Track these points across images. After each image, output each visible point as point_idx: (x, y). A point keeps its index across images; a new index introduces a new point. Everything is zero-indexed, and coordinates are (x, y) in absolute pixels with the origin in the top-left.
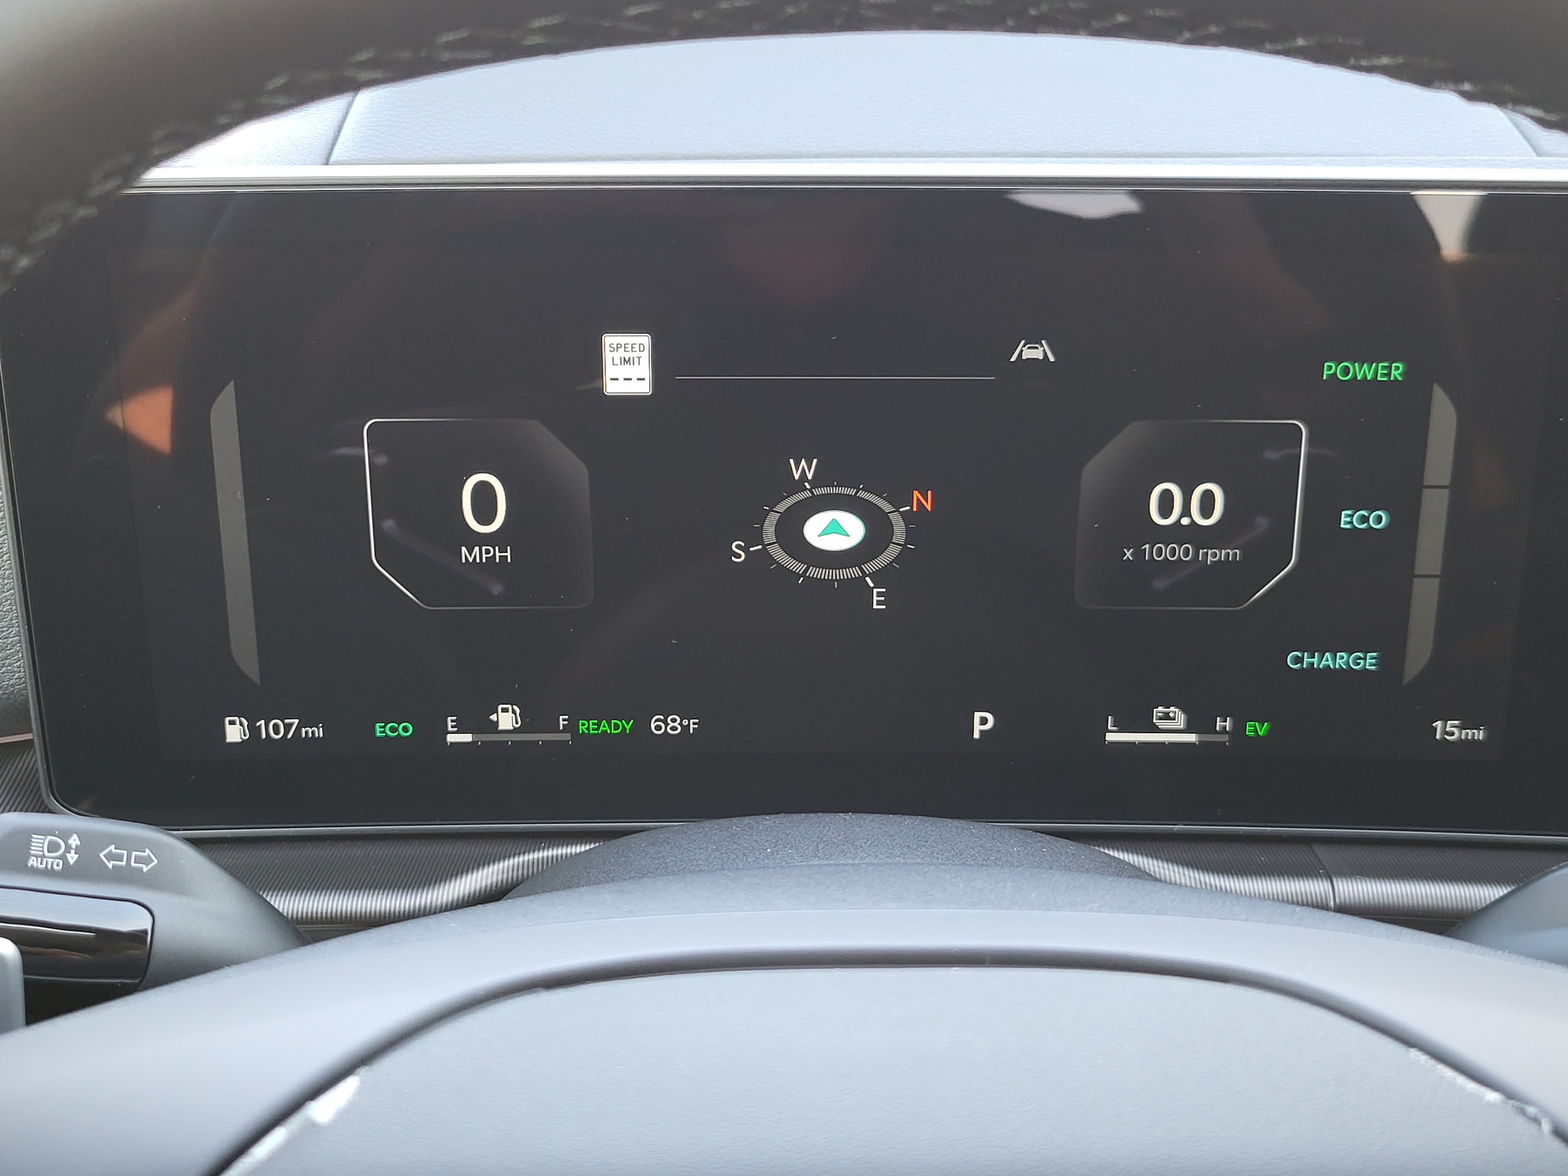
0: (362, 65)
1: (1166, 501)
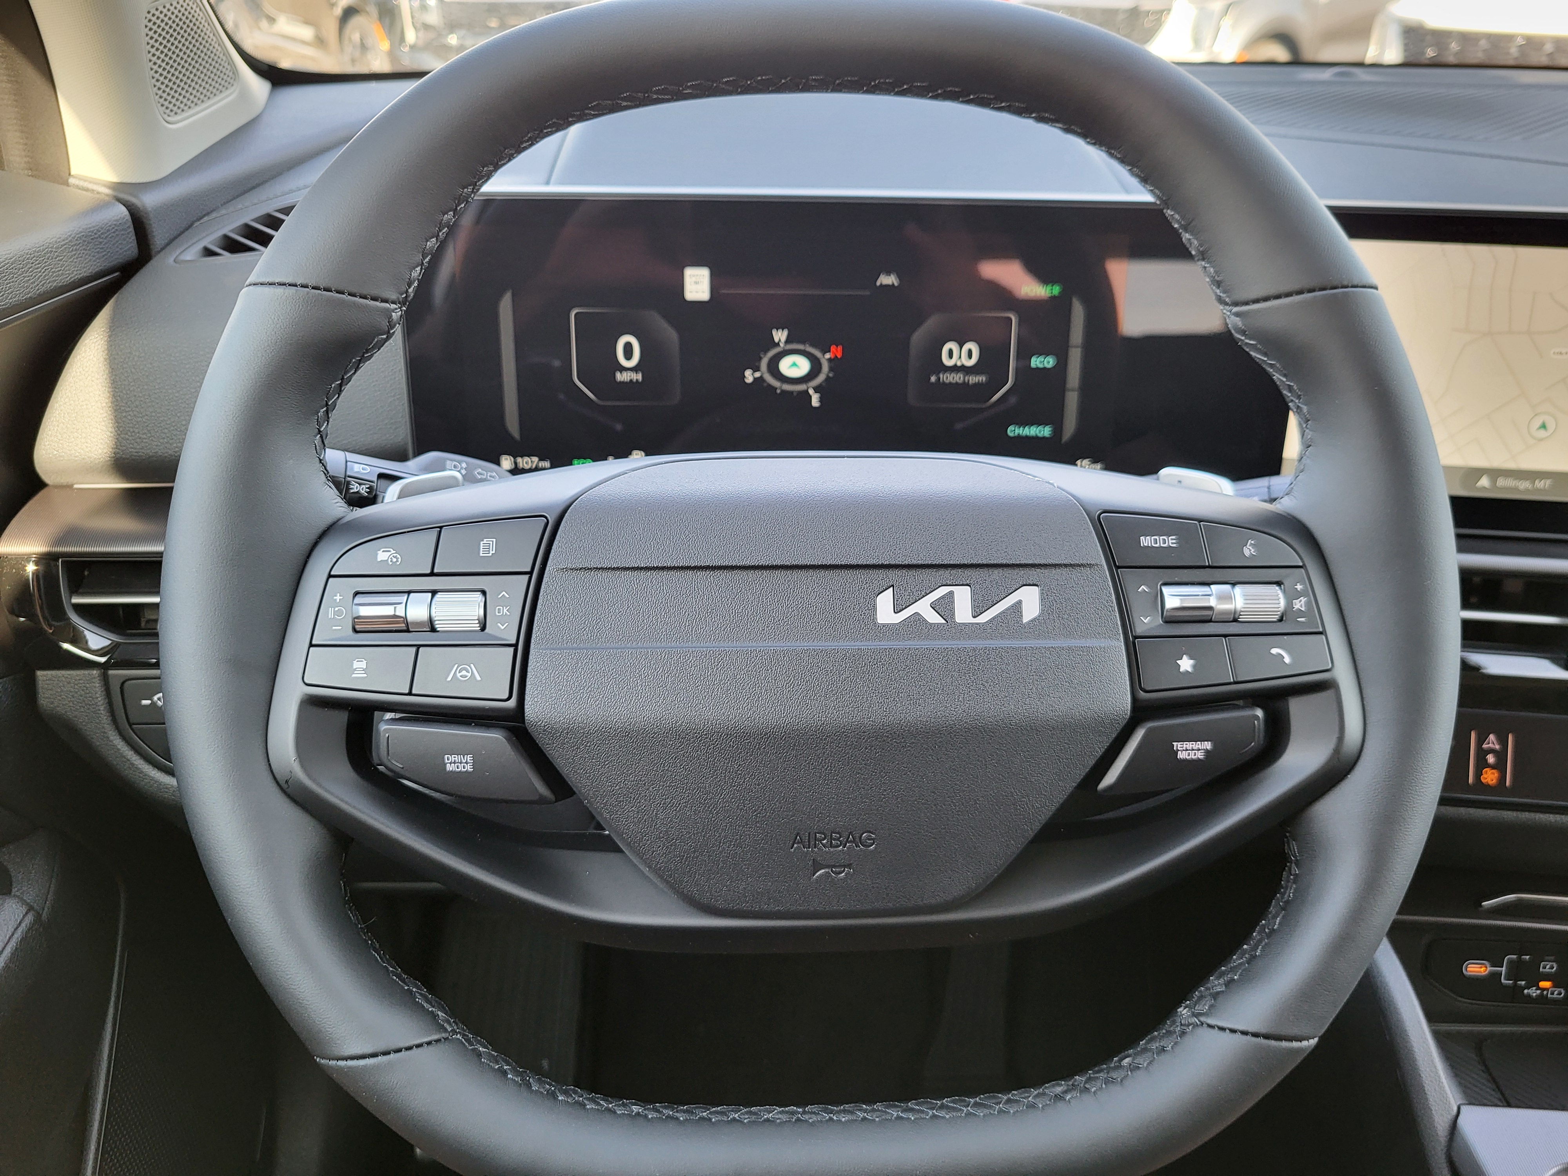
0: (624, 99)
1: (951, 353)
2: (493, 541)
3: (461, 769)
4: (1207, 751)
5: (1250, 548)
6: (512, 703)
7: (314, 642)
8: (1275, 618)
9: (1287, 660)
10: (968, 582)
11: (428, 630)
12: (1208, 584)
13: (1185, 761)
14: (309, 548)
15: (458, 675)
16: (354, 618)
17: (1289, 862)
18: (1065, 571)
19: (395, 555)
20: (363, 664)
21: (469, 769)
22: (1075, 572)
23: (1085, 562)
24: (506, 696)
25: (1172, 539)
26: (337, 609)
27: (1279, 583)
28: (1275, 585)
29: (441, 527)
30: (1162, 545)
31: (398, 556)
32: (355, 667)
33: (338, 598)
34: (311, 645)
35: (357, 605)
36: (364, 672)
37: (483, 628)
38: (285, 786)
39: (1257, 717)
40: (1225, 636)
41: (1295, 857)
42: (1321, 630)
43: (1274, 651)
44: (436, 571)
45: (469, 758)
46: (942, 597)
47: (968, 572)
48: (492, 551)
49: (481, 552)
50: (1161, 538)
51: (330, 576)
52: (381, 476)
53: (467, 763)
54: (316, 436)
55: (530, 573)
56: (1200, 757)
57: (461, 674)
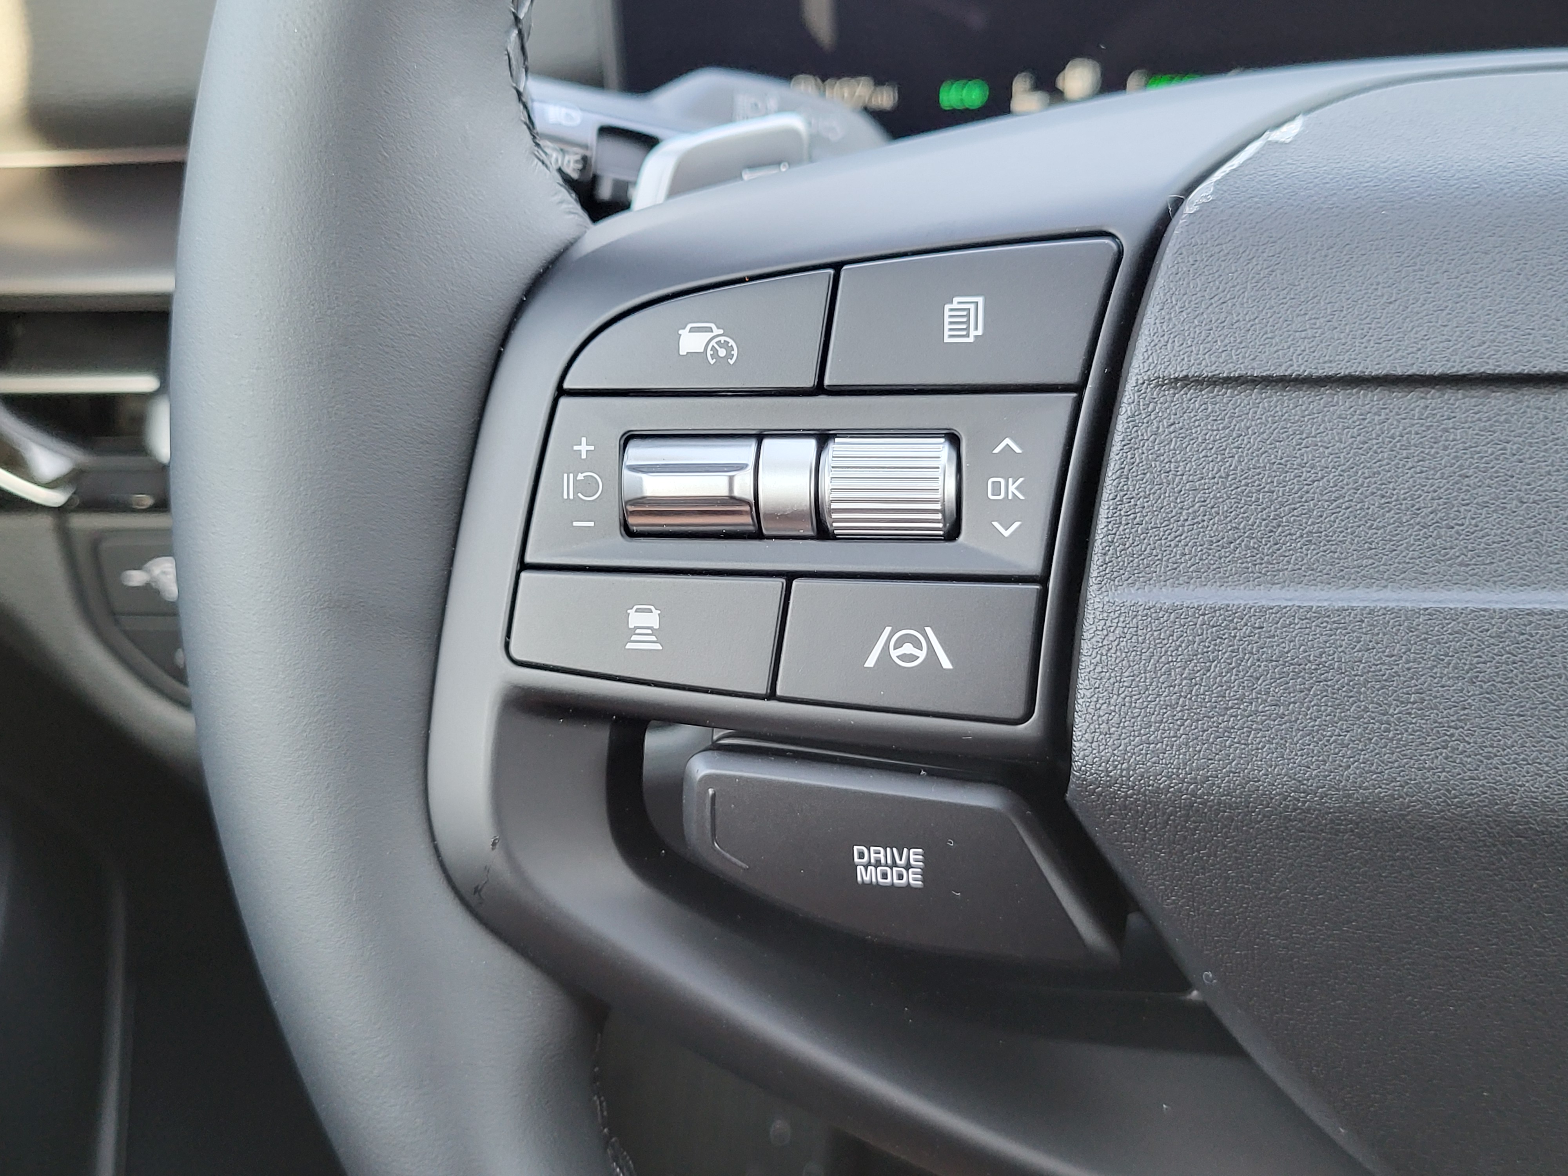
2: (977, 303)
3: (892, 879)
6: (1030, 728)
7: (529, 559)
11: (811, 533)
14: (505, 321)
15: (894, 654)
16: (626, 503)
19: (722, 339)
20: (652, 619)
21: (911, 881)
24: (1017, 711)
26: (580, 477)
29: (837, 267)
31: (732, 343)
32: (631, 626)
33: (584, 448)
34: (523, 566)
35: (634, 469)
36: (654, 638)
37: (953, 532)
38: (473, 900)
44: (827, 382)
45: (915, 855)
48: (976, 328)
49: (947, 333)
51: (561, 392)
52: (607, 131)
53: (908, 866)
54: (508, 33)
55: (1079, 388)
57: (900, 651)
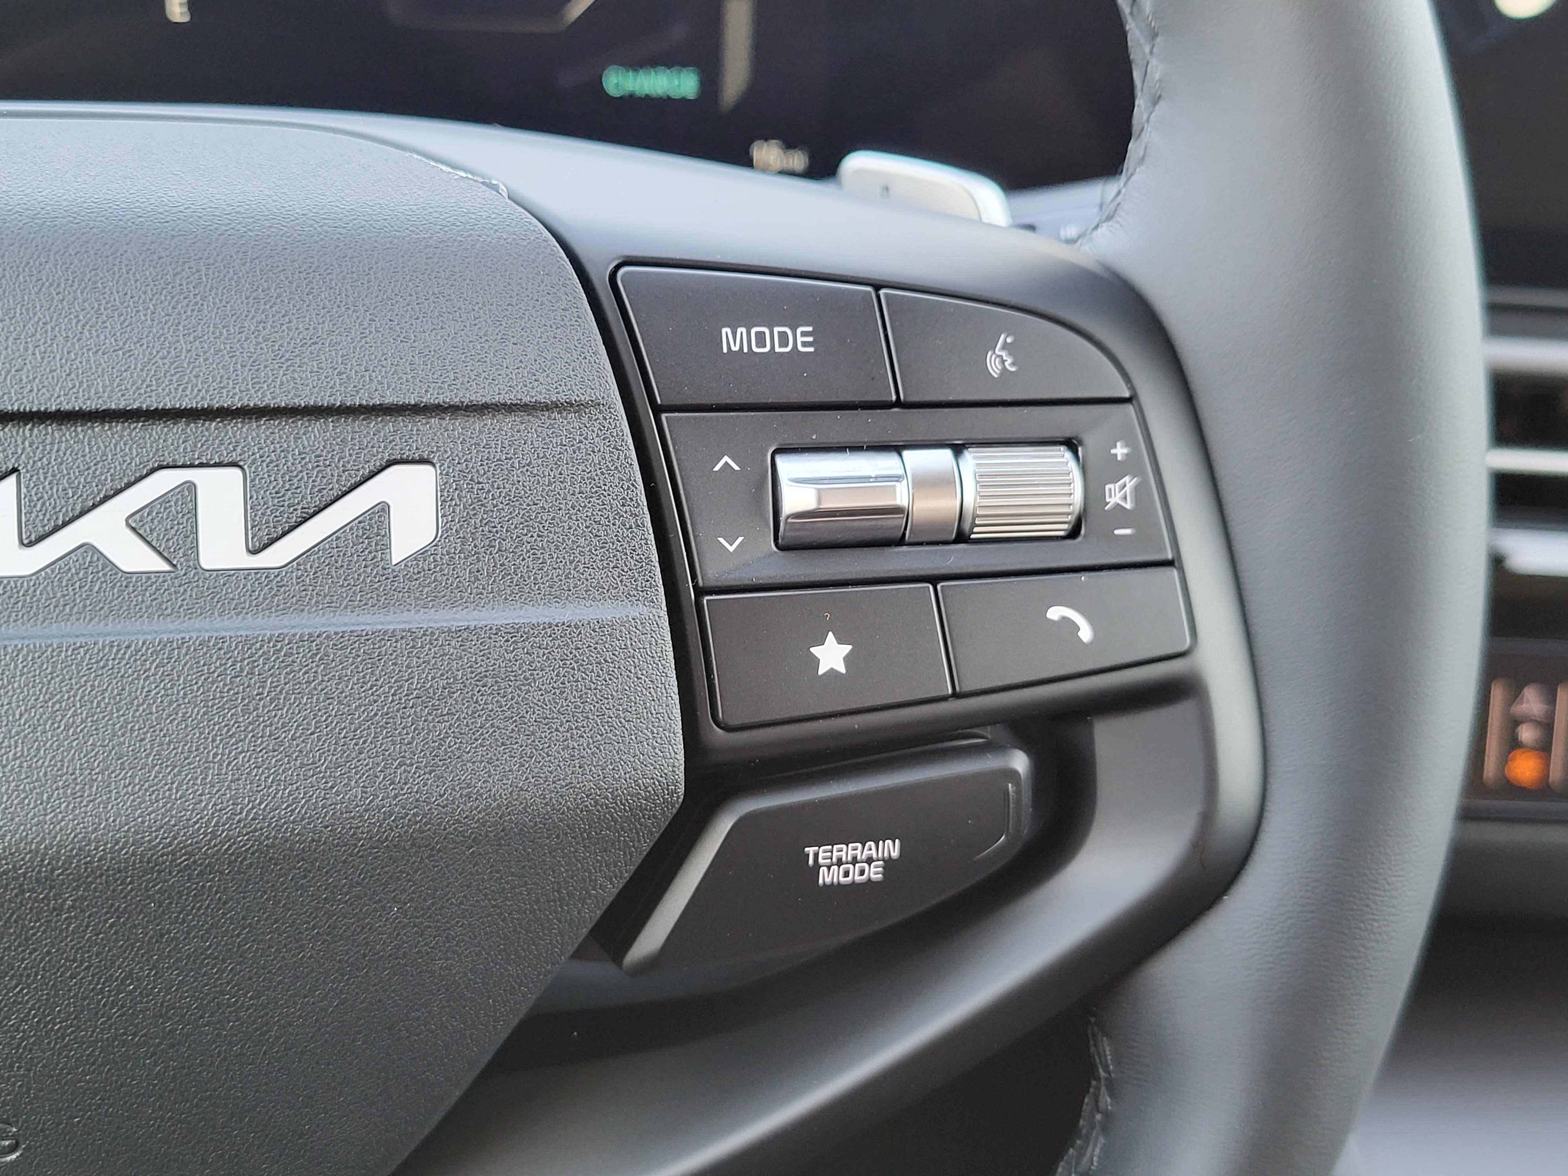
4: (889, 863)
5: (1004, 354)
8: (1061, 529)
9: (1086, 633)
10: (234, 456)
12: (898, 449)
13: (835, 888)
17: (1095, 1079)
18: (508, 423)
22: (536, 424)
23: (562, 398)
25: (804, 334)
27: (1071, 444)
28: (1062, 448)
30: (778, 349)
39: (1013, 775)
40: (933, 580)
41: (1106, 1070)
42: (1170, 556)
43: (1055, 613)
46: (163, 500)
47: (234, 430)
50: (776, 330)
56: (873, 876)
